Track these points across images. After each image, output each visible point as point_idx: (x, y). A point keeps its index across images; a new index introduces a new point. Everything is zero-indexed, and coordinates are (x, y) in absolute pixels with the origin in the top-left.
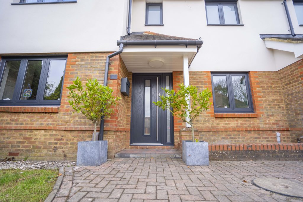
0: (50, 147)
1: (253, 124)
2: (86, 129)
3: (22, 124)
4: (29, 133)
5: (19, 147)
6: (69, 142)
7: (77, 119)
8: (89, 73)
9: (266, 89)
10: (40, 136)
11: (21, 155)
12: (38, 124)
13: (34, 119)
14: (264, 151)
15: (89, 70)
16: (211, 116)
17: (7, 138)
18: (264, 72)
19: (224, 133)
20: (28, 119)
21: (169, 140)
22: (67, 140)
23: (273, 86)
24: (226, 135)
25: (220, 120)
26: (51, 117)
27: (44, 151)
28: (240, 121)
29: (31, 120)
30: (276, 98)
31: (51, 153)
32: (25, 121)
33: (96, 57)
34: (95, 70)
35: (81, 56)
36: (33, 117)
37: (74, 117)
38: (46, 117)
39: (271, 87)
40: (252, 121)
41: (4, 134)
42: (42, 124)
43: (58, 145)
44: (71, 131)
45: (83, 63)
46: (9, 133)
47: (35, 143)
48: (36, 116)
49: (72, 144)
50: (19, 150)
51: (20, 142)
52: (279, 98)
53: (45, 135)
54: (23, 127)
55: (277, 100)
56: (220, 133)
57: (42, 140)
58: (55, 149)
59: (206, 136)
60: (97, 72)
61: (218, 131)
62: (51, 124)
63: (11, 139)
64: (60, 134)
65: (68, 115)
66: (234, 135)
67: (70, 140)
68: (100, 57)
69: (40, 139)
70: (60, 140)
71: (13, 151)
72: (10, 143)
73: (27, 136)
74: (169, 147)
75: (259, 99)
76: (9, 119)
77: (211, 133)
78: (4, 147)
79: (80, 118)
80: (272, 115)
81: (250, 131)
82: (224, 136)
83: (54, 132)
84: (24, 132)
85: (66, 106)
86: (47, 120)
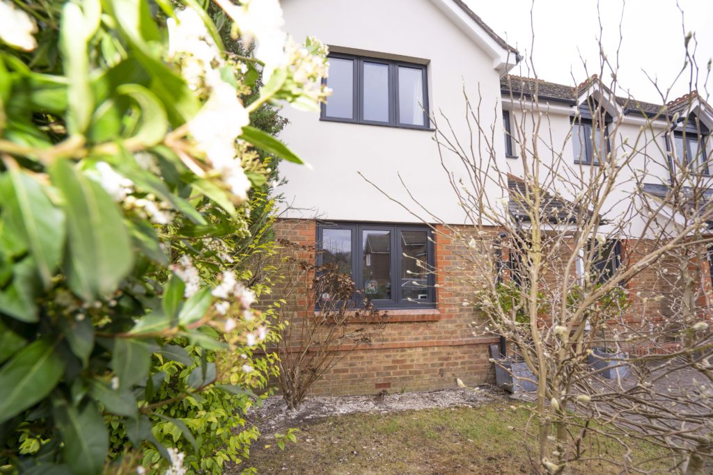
0: (435, 371)
2: (481, 342)
3: (387, 340)
4: (400, 354)
5: (389, 374)
6: (459, 361)
10: (417, 357)
11: (394, 385)
12: (412, 339)
13: (404, 331)
17: (368, 363)
20: (394, 332)
22: (456, 358)
26: (429, 328)
27: (427, 377)
29: (400, 334)
31: (436, 379)
32: (390, 335)
36: (401, 328)
37: (461, 326)
38: (422, 328)
41: (362, 358)
42: (416, 339)
43: (444, 367)
44: (459, 346)
46: (369, 354)
47: (411, 366)
48: (406, 327)
49: (463, 363)
50: (391, 378)
51: (389, 368)
53: (424, 355)
57: (421, 362)
58: (442, 373)
62: (430, 338)
63: (375, 364)
64: (444, 351)
65: (452, 322)
67: (460, 358)
69: (418, 360)
70: (446, 359)
71: (381, 380)
72: (374, 369)
73: (398, 358)
78: (366, 376)
83: (436, 349)
84: (392, 353)
85: (447, 309)
86: (423, 332)
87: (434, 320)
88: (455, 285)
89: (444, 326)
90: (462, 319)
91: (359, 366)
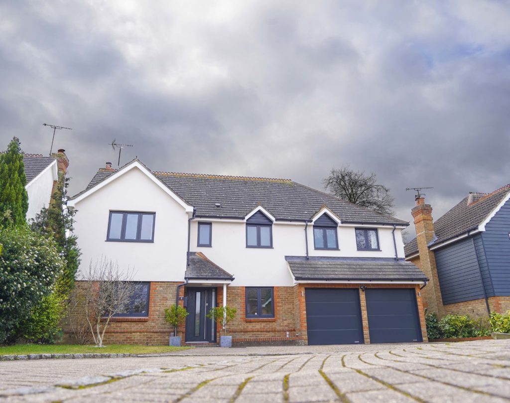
1: (272, 326)
2: (166, 331)
3: (124, 329)
4: (129, 335)
6: (156, 339)
7: (159, 325)
8: (165, 296)
9: (284, 301)
10: (137, 336)
12: (135, 329)
13: (132, 325)
14: (263, 341)
15: (166, 293)
16: (244, 321)
18: (284, 287)
19: (251, 333)
20: (127, 326)
21: (213, 339)
22: (154, 338)
23: (289, 298)
24: (252, 335)
25: (249, 323)
26: (143, 324)
28: (263, 324)
29: (130, 327)
30: (290, 307)
33: (170, 285)
34: (169, 293)
35: (160, 283)
37: (158, 324)
38: (140, 324)
39: (287, 298)
40: (271, 324)
41: (113, 336)
42: (137, 329)
43: (149, 341)
44: (156, 332)
45: (161, 288)
46: (116, 335)
47: (134, 340)
48: (133, 324)
49: (157, 340)
51: (125, 340)
52: (292, 307)
53: (140, 335)
54: (125, 330)
55: (290, 308)
56: (249, 333)
57: (139, 338)
59: (239, 335)
60: (171, 295)
61: (247, 332)
62: (143, 329)
64: (149, 335)
65: (154, 323)
66: (258, 335)
67: (156, 338)
68: (172, 285)
69: (137, 338)
70: (150, 338)
72: (118, 341)
73: (129, 336)
74: (213, 343)
75: (278, 308)
76: (115, 326)
77: (242, 333)
79: (161, 324)
80: (286, 320)
81: (269, 332)
82: (251, 335)
83: (146, 333)
84: (126, 334)
85: (152, 317)
86: (140, 326)
87: (145, 321)
88: (157, 307)
89: (150, 324)
90: (159, 321)
91: (112, 339)
